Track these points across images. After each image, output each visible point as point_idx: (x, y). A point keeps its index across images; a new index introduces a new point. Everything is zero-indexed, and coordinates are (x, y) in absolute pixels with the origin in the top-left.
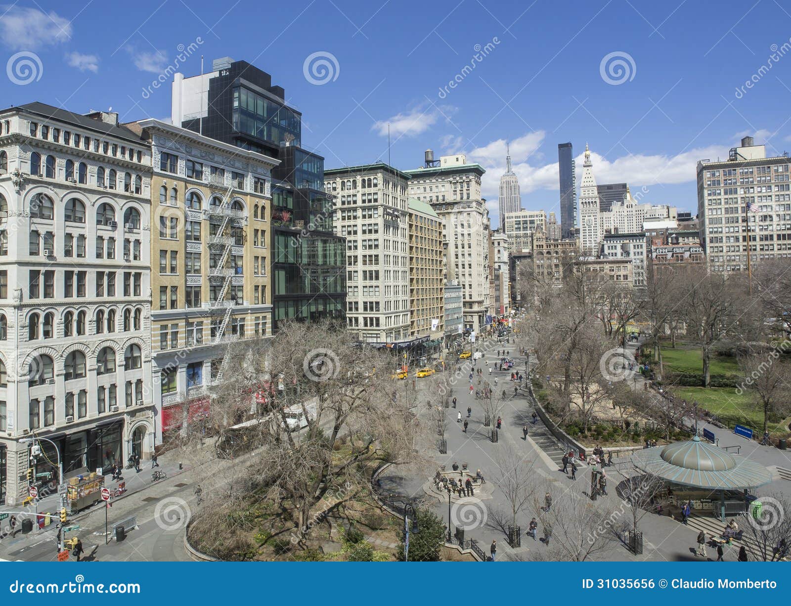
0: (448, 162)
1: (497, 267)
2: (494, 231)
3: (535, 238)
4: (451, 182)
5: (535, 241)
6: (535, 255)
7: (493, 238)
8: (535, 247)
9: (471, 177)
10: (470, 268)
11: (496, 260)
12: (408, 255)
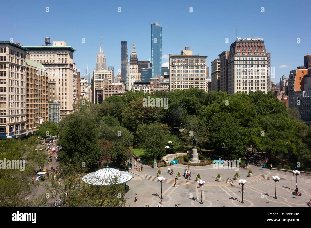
0: (57, 44)
1: (82, 95)
2: (81, 78)
3: (104, 82)
4: (58, 54)
5: (104, 84)
6: (104, 90)
7: (80, 81)
8: (104, 87)
9: (67, 53)
10: (66, 95)
11: (82, 91)
12: (25, 88)
